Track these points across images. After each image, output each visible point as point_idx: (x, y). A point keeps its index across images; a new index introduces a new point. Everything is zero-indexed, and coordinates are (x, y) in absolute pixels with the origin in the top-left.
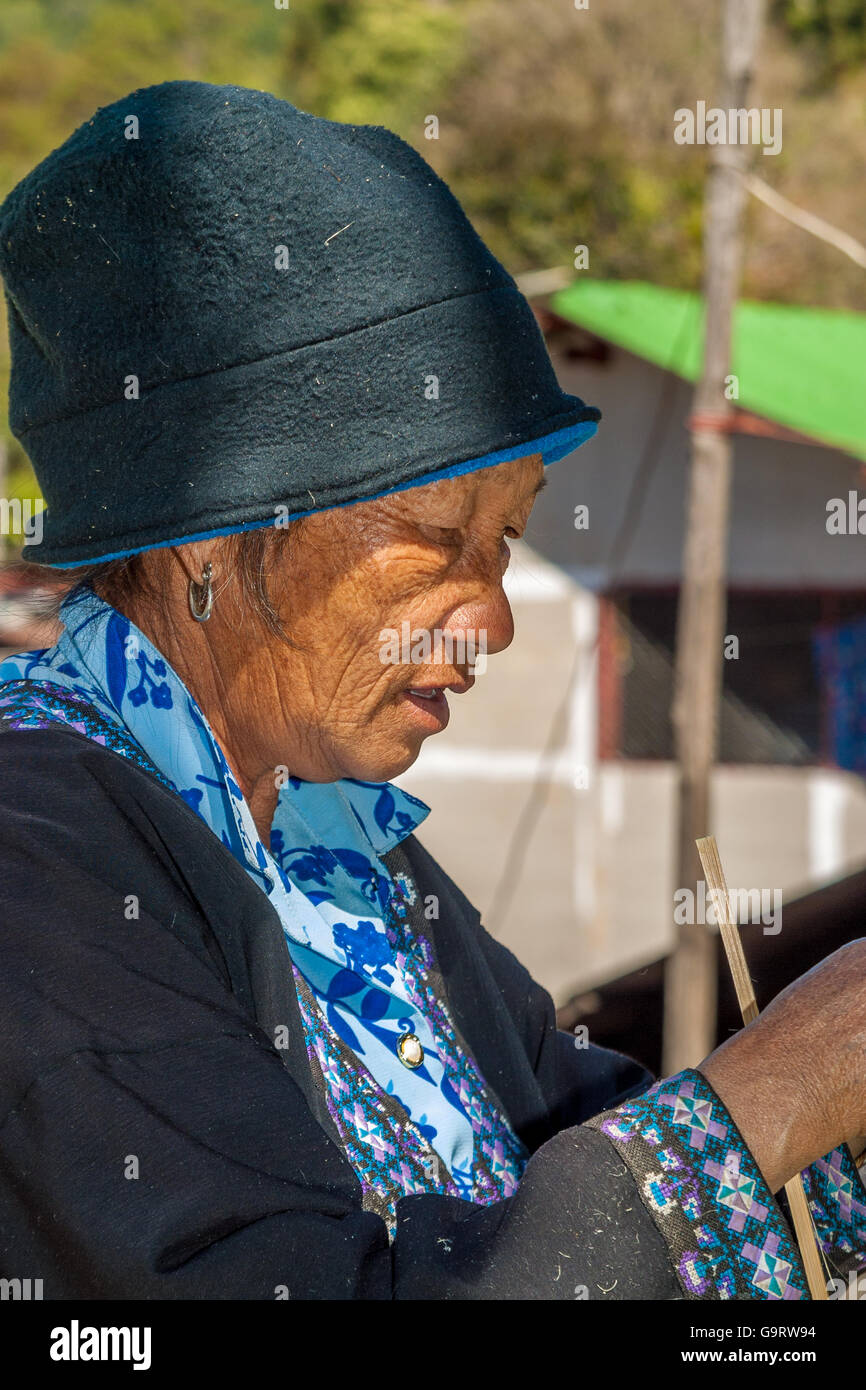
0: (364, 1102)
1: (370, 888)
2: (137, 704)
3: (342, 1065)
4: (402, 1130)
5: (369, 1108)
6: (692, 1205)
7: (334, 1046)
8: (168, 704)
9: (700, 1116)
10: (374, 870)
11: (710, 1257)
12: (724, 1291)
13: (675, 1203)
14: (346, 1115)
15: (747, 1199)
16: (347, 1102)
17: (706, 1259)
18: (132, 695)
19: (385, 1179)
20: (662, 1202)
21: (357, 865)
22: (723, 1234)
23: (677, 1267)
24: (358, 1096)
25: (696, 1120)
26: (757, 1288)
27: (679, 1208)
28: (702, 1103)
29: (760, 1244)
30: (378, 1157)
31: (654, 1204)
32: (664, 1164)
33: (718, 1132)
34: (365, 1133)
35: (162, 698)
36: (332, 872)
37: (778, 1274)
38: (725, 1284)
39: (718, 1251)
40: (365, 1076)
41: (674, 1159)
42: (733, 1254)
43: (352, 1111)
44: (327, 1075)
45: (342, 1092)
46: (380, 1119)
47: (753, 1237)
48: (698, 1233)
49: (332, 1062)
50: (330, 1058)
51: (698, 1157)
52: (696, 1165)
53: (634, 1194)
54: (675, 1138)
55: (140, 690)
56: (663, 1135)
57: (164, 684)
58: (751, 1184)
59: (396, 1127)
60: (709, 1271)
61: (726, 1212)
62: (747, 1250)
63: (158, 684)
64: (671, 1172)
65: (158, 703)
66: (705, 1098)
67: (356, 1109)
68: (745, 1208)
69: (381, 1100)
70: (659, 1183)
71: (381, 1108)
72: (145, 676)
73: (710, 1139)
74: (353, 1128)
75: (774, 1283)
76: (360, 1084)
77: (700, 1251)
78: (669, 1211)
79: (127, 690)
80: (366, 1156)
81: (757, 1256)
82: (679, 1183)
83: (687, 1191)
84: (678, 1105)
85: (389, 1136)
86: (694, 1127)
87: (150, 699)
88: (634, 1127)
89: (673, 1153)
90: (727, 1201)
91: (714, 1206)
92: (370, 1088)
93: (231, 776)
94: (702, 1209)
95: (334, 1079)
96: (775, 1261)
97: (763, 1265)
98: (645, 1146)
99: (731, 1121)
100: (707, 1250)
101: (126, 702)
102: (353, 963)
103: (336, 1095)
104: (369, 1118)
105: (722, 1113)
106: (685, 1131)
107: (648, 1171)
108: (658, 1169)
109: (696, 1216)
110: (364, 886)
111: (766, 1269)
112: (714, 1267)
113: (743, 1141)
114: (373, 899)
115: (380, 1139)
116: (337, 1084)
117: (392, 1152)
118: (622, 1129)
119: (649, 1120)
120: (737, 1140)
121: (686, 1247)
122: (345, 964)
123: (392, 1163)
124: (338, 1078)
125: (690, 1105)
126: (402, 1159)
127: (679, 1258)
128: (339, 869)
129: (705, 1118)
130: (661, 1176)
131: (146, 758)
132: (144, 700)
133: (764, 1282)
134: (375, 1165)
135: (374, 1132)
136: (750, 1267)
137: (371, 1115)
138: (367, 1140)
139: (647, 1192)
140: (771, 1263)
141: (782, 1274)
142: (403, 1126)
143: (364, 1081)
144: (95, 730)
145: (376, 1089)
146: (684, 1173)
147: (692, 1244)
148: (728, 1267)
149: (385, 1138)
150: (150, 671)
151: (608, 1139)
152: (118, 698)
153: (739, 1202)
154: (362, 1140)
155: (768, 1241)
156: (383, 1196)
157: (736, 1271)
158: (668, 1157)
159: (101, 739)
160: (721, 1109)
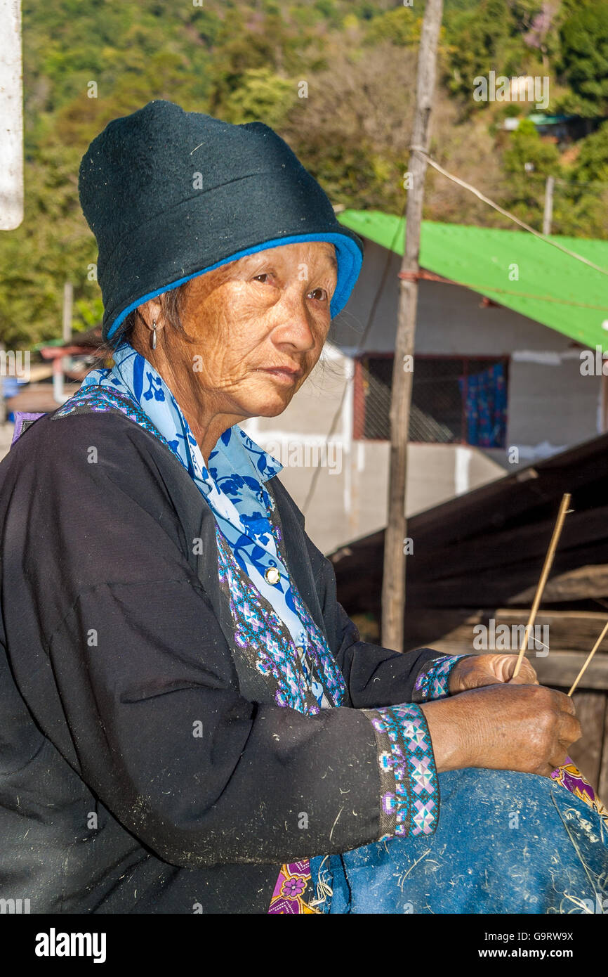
0: (250, 602)
1: (259, 496)
2: (147, 399)
3: (240, 584)
4: (269, 615)
5: (252, 605)
6: (399, 773)
7: (237, 573)
8: (162, 399)
9: (418, 736)
10: (261, 487)
11: (399, 800)
12: (400, 817)
13: (392, 769)
14: (240, 609)
15: (427, 781)
16: (240, 602)
17: (397, 800)
18: (145, 395)
19: (257, 640)
20: (386, 766)
21: (253, 484)
22: (410, 792)
23: (382, 797)
24: (247, 599)
25: (415, 737)
26: (414, 822)
27: (393, 772)
28: (421, 731)
29: (425, 803)
30: (255, 629)
31: (382, 765)
32: (393, 751)
33: (424, 747)
34: (249, 617)
35: (160, 396)
36: (242, 487)
37: (426, 820)
38: (401, 814)
39: (405, 798)
40: (252, 588)
41: (398, 750)
42: (410, 802)
43: (243, 606)
44: (231, 589)
45: (238, 597)
46: (258, 610)
47: (423, 799)
48: (398, 786)
49: (235, 582)
50: (234, 580)
51: (410, 754)
52: (408, 756)
53: (374, 757)
54: (402, 741)
55: (150, 392)
56: (398, 738)
57: (161, 389)
58: (430, 775)
59: (265, 614)
60: (396, 805)
61: (414, 782)
62: (418, 803)
63: (158, 390)
64: (395, 755)
65: (158, 399)
66: (424, 730)
67: (245, 606)
68: (423, 783)
69: (259, 601)
70: (387, 757)
71: (258, 604)
72: (152, 385)
73: (418, 748)
74: (243, 615)
75: (423, 823)
76: (249, 593)
77: (396, 795)
78: (388, 771)
79: (143, 393)
80: (248, 628)
81: (421, 808)
82: (397, 761)
83: (399, 766)
84: (410, 728)
85: (261, 619)
86: (413, 740)
87: (154, 397)
88: (386, 728)
89: (399, 747)
90: (416, 778)
91: (410, 777)
92: (254, 594)
93: (190, 434)
94: (404, 776)
95: (235, 590)
96: (427, 813)
97: (421, 813)
98: (388, 739)
99: (431, 744)
100: (399, 796)
101: (143, 398)
102: (248, 532)
103: (235, 598)
104: (252, 610)
105: (428, 739)
106: (408, 740)
107: (385, 750)
108: (389, 751)
109: (400, 779)
110: (257, 495)
111: (423, 816)
112: (400, 805)
113: (433, 755)
114: (261, 501)
115: (256, 620)
116: (237, 594)
117: (262, 626)
118: (381, 726)
119: (394, 729)
120: (431, 753)
121: (390, 790)
122: (244, 532)
123: (262, 632)
124: (237, 590)
125: (415, 730)
126: (267, 630)
127: (384, 793)
128: (245, 486)
129: (420, 738)
130: (390, 755)
131: (155, 428)
132: (151, 397)
133: (419, 821)
134: (253, 633)
135: (254, 616)
136: (415, 811)
137: (253, 608)
138: (250, 621)
139: (381, 758)
140: (426, 814)
141: (428, 820)
142: (269, 613)
143: (251, 591)
144: (131, 412)
145: (257, 595)
146: (401, 758)
147: (394, 791)
148: (406, 807)
149: (259, 620)
150: (154, 383)
151: (373, 728)
152: (139, 397)
153: (422, 780)
154: (247, 621)
155: (428, 803)
156: (255, 648)
157: (409, 811)
158: (396, 748)
159: (134, 417)
160: (429, 737)
